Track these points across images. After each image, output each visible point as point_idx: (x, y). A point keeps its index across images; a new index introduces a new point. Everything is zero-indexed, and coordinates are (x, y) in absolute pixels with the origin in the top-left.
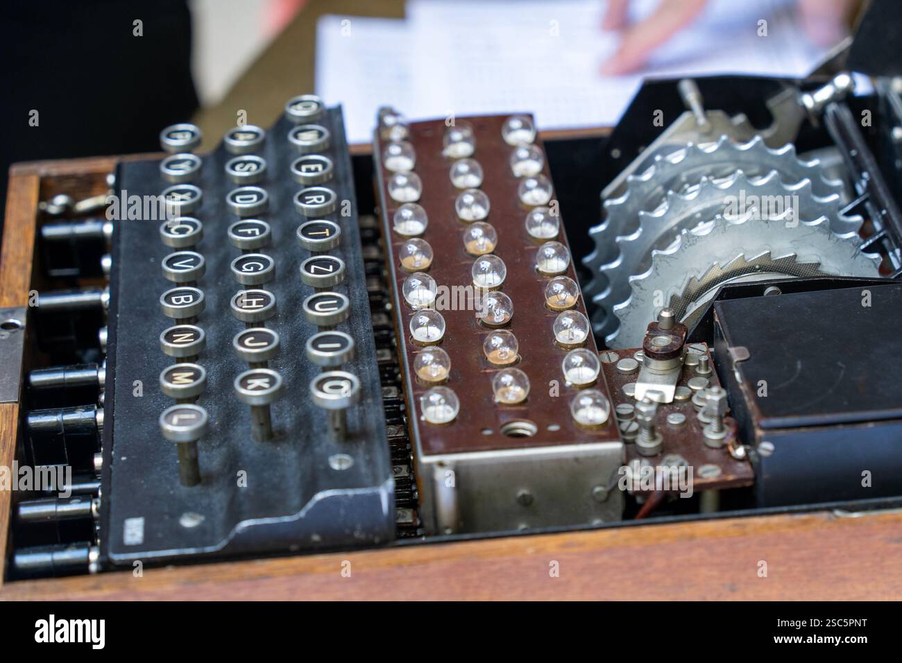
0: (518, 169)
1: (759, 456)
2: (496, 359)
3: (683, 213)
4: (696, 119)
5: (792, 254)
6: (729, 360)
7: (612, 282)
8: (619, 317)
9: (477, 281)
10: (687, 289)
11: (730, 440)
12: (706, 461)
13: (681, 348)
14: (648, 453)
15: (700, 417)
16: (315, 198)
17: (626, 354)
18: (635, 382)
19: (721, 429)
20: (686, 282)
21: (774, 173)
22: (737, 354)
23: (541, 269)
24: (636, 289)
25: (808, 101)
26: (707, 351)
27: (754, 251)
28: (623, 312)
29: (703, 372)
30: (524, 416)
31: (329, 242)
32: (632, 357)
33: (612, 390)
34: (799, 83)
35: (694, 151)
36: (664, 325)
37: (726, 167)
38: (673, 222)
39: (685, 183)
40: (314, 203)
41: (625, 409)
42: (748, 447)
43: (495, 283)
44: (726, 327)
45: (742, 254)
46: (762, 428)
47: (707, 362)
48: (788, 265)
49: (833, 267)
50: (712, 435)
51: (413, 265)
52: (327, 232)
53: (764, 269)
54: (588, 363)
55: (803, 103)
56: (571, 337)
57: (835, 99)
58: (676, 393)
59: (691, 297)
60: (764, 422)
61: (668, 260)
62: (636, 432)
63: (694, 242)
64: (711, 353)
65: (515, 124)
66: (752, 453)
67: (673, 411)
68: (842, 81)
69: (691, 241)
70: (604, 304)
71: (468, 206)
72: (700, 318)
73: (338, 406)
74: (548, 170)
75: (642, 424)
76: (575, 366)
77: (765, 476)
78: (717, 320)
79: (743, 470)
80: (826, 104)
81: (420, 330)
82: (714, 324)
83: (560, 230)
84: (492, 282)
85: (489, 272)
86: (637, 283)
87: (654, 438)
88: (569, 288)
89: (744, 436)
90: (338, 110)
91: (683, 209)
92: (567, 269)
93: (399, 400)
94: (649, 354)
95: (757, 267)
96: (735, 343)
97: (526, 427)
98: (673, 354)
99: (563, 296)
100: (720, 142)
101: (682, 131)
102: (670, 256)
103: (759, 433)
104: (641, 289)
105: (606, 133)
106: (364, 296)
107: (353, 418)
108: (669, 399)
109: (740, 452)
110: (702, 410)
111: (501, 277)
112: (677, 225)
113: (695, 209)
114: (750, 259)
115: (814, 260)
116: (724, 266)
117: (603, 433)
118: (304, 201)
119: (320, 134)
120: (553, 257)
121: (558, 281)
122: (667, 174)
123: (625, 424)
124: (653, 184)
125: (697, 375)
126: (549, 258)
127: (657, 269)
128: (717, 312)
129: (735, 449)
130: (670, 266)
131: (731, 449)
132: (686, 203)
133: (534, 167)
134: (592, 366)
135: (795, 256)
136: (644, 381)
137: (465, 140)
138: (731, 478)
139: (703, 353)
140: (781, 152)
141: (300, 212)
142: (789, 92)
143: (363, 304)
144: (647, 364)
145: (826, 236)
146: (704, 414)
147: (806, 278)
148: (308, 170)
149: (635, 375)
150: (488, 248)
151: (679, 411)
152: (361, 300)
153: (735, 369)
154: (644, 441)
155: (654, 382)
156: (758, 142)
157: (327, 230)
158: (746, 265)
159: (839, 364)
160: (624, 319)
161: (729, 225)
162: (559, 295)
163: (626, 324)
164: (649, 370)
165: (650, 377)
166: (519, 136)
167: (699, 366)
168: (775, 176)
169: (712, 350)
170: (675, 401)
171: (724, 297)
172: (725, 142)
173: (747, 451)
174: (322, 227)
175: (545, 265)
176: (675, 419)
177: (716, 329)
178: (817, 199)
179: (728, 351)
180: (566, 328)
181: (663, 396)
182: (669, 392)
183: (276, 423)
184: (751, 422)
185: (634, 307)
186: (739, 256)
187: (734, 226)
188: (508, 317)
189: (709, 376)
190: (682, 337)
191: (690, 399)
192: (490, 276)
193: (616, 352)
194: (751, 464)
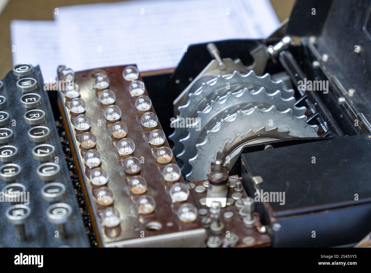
0: (133, 93)
1: (273, 231)
2: (135, 191)
3: (218, 110)
4: (219, 63)
5: (275, 128)
6: (252, 183)
7: (185, 147)
8: (192, 165)
9: (120, 152)
10: (225, 148)
11: (258, 224)
12: (246, 235)
13: (227, 179)
14: (218, 233)
15: (241, 213)
16: (35, 115)
17: (199, 183)
18: (206, 197)
19: (252, 219)
20: (224, 145)
21: (262, 88)
22: (257, 180)
23: (151, 143)
24: (200, 150)
25: (271, 50)
26: (239, 179)
27: (257, 127)
28: (194, 162)
29: (238, 190)
30: (154, 219)
31: (45, 137)
32: (202, 185)
33: (195, 203)
34: (264, 41)
35: (221, 79)
36: (218, 168)
37: (237, 86)
38: (214, 115)
39: (217, 96)
40: (34, 118)
41: (203, 211)
42: (267, 227)
43: (130, 152)
44: (249, 167)
45: (251, 130)
46: (274, 217)
47: (240, 185)
48: (273, 134)
49: (296, 133)
50: (248, 222)
51: (87, 146)
52: (43, 132)
53: (262, 136)
54: (183, 190)
55: (268, 51)
56: (172, 177)
57: (283, 49)
58: (227, 201)
59: (228, 152)
60: (275, 214)
61: (215, 135)
62: (210, 224)
63: (227, 125)
64: (241, 180)
65: (129, 70)
66: (269, 230)
67: (226, 211)
68: (287, 40)
69: (225, 124)
70: (182, 158)
71: (111, 114)
72: (234, 163)
73: (61, 222)
74: (147, 93)
75: (213, 220)
76: (177, 192)
77: (277, 241)
78: (243, 163)
79: (266, 239)
80: (279, 51)
81: (95, 179)
82: (242, 166)
83: (158, 123)
84: (128, 152)
85: (126, 147)
86: (200, 147)
87: (219, 225)
88: (168, 152)
89: (264, 221)
90: (38, 68)
91: (218, 109)
92: (165, 142)
93: (84, 215)
94: (211, 183)
95: (259, 135)
96: (255, 175)
97: (156, 225)
98: (223, 183)
99: (165, 156)
100: (234, 74)
101: (212, 69)
102: (216, 133)
103: (273, 220)
104: (202, 150)
105: (172, 71)
106: (64, 163)
107: (69, 227)
108: (224, 205)
109: (263, 229)
110: (241, 210)
111: (132, 149)
112: (216, 117)
113: (224, 108)
114: (255, 131)
115: (286, 130)
116: (243, 136)
117: (195, 225)
118: (29, 117)
119: (33, 82)
120: (157, 137)
121: (162, 149)
122: (208, 91)
123: (205, 220)
124: (201, 97)
125: (235, 192)
126: (155, 137)
127: (209, 140)
128: (243, 160)
129: (260, 227)
130: (216, 138)
131: (258, 228)
132: (219, 106)
133: (141, 91)
134: (185, 191)
135: (277, 129)
136: (210, 197)
137: (104, 80)
138: (260, 243)
139: (237, 180)
140: (263, 77)
141: (28, 122)
142: (261, 46)
143: (64, 168)
144: (210, 188)
145: (292, 118)
146: (243, 211)
147: (285, 140)
148: (29, 101)
149: (205, 194)
150: (123, 135)
151: (229, 211)
152: (63, 166)
153: (255, 188)
154: (215, 228)
155: (215, 197)
156: (252, 73)
157: (43, 131)
158: (253, 135)
159: (308, 182)
160: (194, 166)
161: (244, 116)
162: (163, 156)
163: (196, 168)
164: (212, 191)
165: (213, 195)
166: (130, 76)
167: (236, 187)
168: (263, 90)
169: (241, 178)
170: (227, 206)
171: (245, 152)
172: (236, 74)
173: (266, 229)
174: (40, 130)
175: (153, 141)
176: (228, 215)
177: (243, 168)
178: (284, 100)
179: (251, 179)
180: (169, 173)
181: (220, 203)
182: (223, 202)
183: (27, 232)
184: (268, 214)
185: (199, 159)
186: (250, 130)
187: (246, 116)
188: (139, 169)
189: (242, 192)
190: (227, 173)
191: (234, 204)
192: (127, 149)
193: (194, 183)
194: (269, 235)
